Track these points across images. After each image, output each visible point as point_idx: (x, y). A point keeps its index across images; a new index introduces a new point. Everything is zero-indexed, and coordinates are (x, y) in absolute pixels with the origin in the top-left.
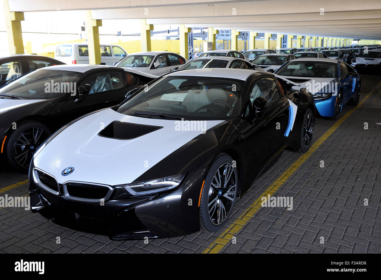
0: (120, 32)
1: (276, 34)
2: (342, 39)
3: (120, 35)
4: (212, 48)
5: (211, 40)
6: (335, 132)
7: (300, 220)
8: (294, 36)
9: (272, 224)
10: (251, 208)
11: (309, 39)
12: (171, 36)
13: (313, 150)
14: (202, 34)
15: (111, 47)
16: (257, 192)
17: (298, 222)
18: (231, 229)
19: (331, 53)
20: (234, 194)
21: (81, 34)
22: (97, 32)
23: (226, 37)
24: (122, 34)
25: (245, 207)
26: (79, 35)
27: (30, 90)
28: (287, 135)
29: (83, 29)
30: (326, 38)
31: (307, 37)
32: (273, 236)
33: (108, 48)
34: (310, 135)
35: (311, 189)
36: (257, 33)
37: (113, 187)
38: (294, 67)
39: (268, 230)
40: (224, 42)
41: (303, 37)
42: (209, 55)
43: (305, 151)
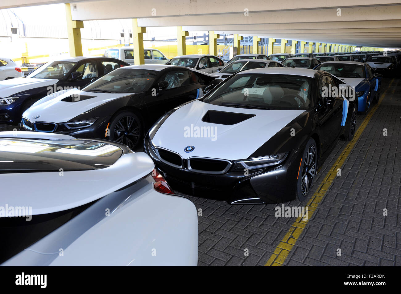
0: (154, 38)
1: (291, 41)
2: (347, 46)
3: (154, 41)
4: (237, 52)
5: (236, 45)
6: (368, 125)
7: (368, 193)
8: (306, 42)
9: (347, 196)
10: (324, 184)
11: (319, 46)
12: (197, 42)
13: (356, 139)
14: (225, 40)
15: (151, 51)
16: (323, 172)
17: (367, 195)
18: (314, 199)
19: (343, 57)
20: (314, 171)
21: (120, 40)
22: (141, 38)
23: (245, 43)
24: (155, 40)
25: (318, 183)
26: (119, 41)
27: (114, 86)
28: (344, 125)
29: (122, 35)
30: (333, 45)
31: (317, 44)
32: (351, 205)
33: (148, 52)
34: (354, 126)
35: (367, 170)
36: (275, 40)
37: (232, 161)
38: (326, 69)
39: (345, 200)
40: (243, 47)
41: (314, 43)
42: (240, 58)
43: (350, 139)
